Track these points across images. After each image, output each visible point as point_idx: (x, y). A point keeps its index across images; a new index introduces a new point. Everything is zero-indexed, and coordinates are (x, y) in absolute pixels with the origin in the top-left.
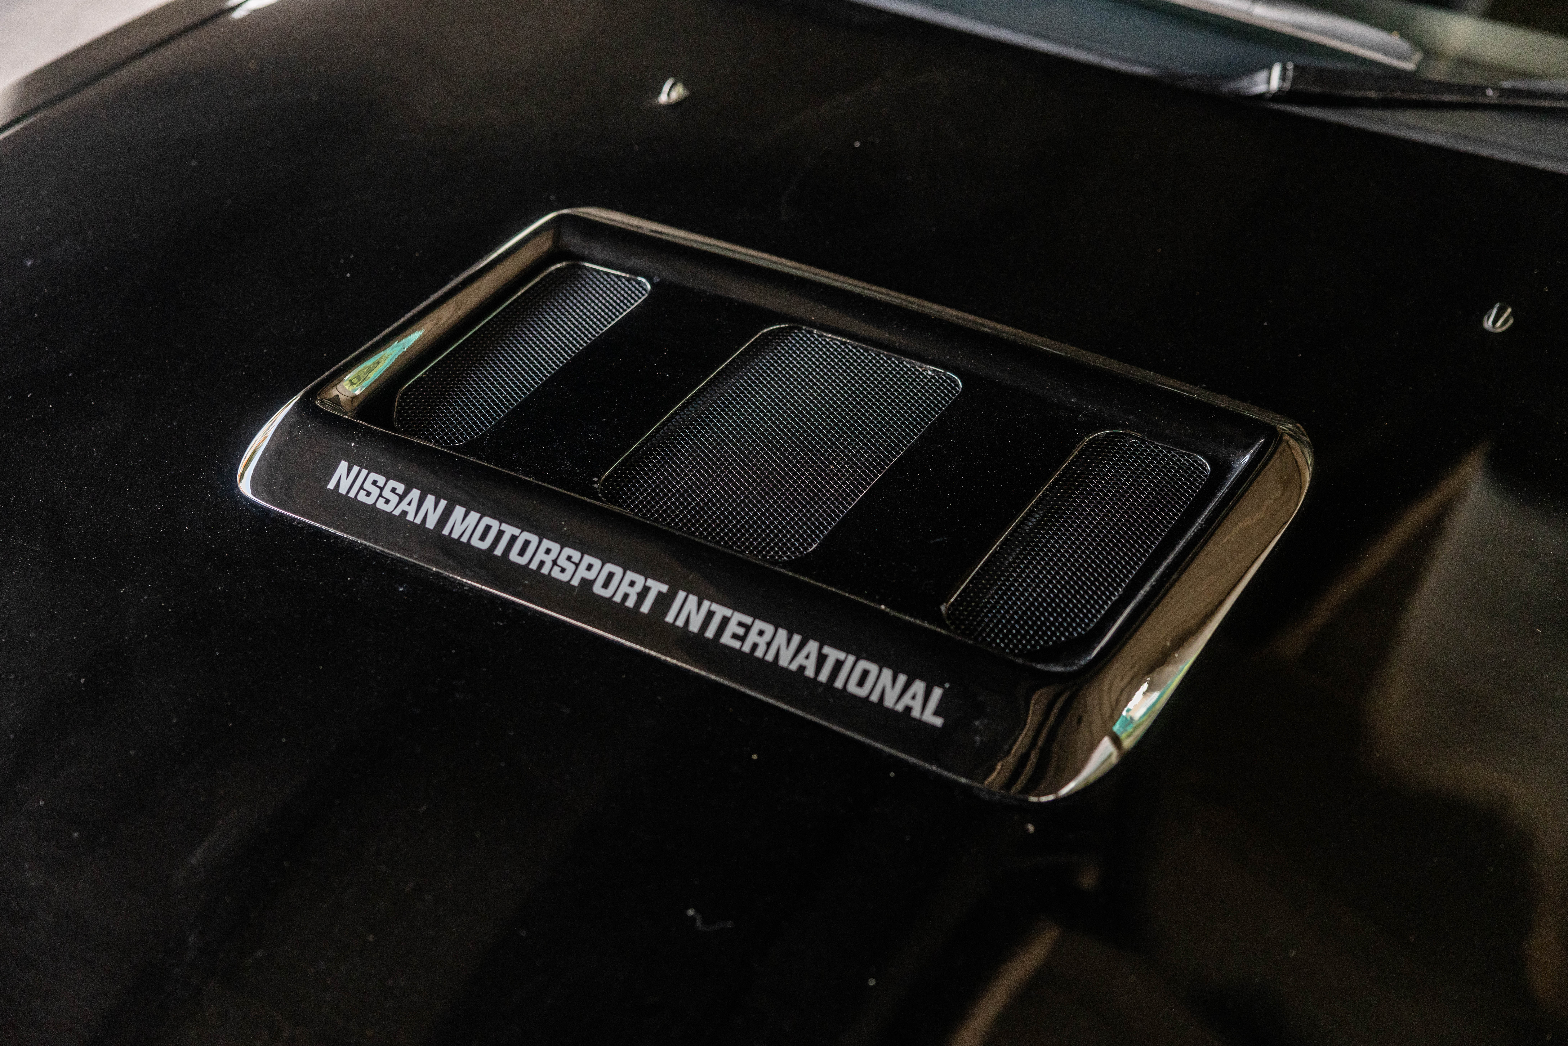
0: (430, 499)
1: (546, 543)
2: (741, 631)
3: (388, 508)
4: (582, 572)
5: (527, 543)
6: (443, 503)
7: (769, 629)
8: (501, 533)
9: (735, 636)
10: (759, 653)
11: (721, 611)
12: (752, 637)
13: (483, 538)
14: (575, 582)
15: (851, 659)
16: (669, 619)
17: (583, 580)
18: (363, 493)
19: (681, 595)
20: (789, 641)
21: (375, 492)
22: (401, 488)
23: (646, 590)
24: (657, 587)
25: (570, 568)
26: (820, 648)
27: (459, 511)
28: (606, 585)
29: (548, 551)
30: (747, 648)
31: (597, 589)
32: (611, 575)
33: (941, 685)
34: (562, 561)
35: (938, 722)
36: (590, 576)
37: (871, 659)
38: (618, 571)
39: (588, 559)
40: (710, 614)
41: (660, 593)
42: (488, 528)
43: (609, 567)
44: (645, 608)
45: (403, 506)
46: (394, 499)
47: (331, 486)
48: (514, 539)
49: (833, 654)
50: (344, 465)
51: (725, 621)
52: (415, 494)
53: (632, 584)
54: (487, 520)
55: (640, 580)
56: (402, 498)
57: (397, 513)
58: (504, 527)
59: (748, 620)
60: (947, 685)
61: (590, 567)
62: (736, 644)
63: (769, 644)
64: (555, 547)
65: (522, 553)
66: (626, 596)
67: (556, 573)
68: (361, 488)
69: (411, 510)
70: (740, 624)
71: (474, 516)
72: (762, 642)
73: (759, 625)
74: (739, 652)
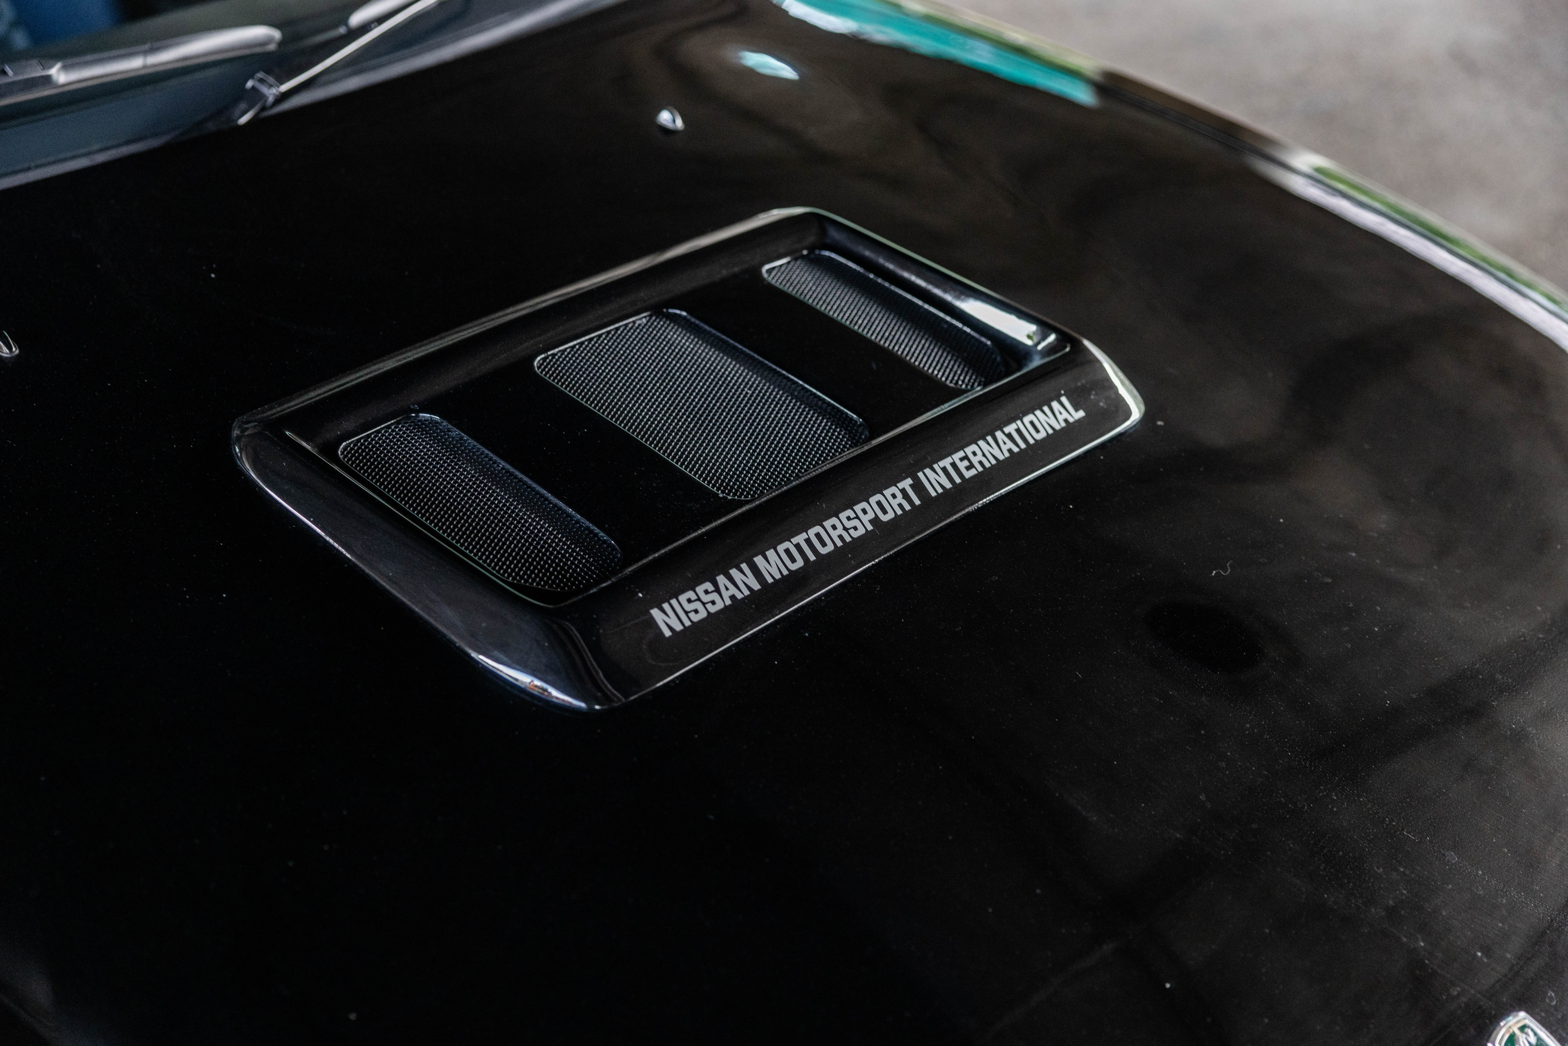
0: (734, 572)
1: (828, 524)
2: (966, 463)
3: (720, 605)
4: (866, 519)
5: (818, 535)
6: (744, 566)
7: (973, 447)
8: (798, 546)
9: (968, 468)
10: (987, 465)
11: (946, 462)
12: (975, 460)
13: (793, 560)
14: (870, 527)
15: (1019, 422)
16: (933, 494)
17: (871, 522)
18: (692, 615)
19: (920, 474)
20: (988, 443)
21: (698, 605)
22: (708, 586)
23: (903, 491)
24: (906, 484)
25: (855, 522)
26: (1003, 432)
27: (759, 560)
28: (885, 512)
29: (834, 527)
30: (980, 469)
31: (885, 518)
32: (879, 503)
33: (1062, 395)
34: (848, 524)
35: (1081, 414)
36: (871, 515)
37: (1025, 414)
38: (878, 497)
39: (858, 508)
40: (944, 469)
41: (910, 485)
42: (787, 551)
43: (873, 500)
44: (917, 502)
45: (726, 595)
46: (715, 596)
47: (668, 633)
48: (808, 541)
49: (1011, 429)
50: (655, 612)
51: (954, 465)
52: (721, 579)
53: (894, 496)
54: (781, 548)
55: (893, 490)
56: (717, 590)
57: (728, 602)
58: (795, 540)
59: (961, 454)
60: (1063, 392)
61: (865, 512)
62: (973, 472)
63: (984, 455)
64: (834, 520)
65: (824, 544)
66: (900, 505)
67: (855, 534)
68: (687, 613)
69: (733, 590)
70: (962, 459)
71: (770, 553)
72: (980, 457)
73: (969, 450)
74: (980, 474)
